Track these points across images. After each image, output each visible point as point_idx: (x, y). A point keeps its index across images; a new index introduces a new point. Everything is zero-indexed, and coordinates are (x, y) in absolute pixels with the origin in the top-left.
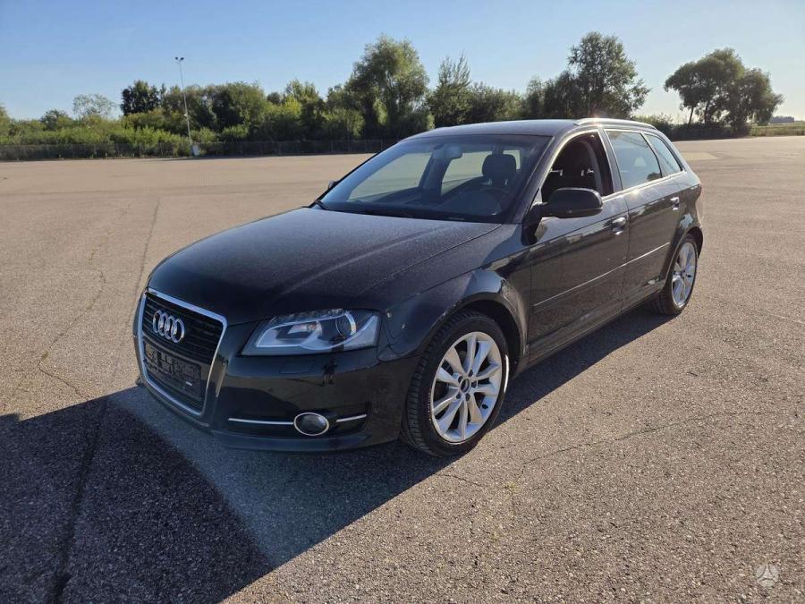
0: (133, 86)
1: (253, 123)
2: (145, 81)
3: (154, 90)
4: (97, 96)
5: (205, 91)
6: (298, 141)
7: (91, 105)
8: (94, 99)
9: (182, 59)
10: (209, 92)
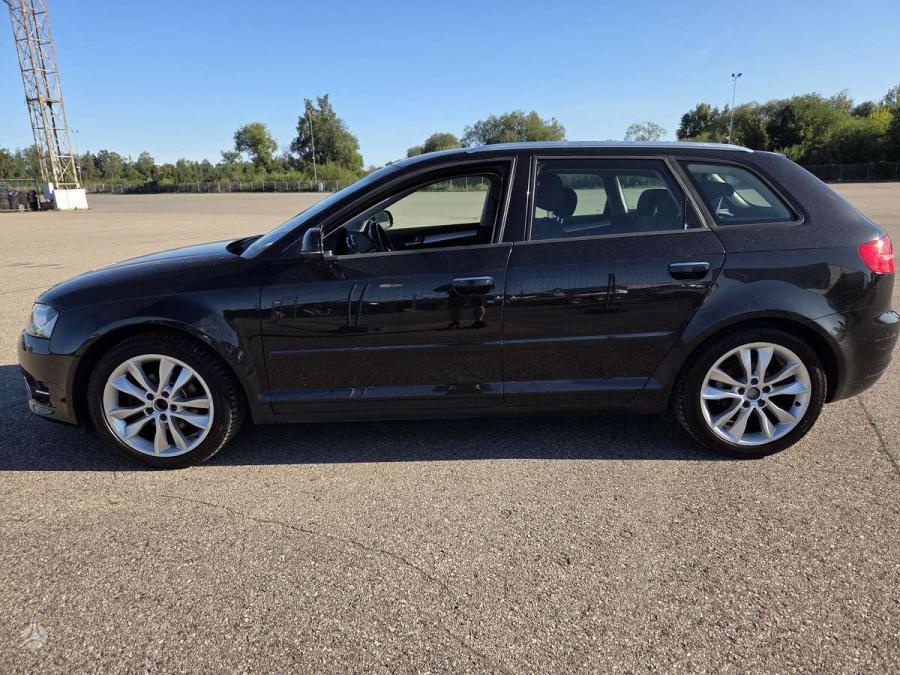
0: (695, 109)
1: (815, 143)
2: (708, 103)
3: (716, 111)
4: (649, 123)
5: (763, 108)
6: (872, 164)
7: (641, 133)
8: (646, 126)
9: (740, 75)
10: (768, 109)
